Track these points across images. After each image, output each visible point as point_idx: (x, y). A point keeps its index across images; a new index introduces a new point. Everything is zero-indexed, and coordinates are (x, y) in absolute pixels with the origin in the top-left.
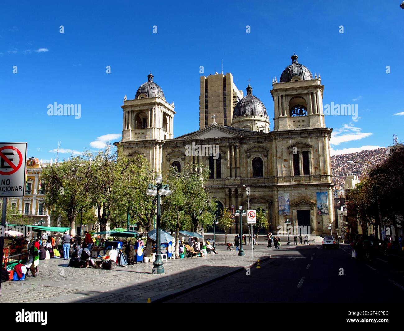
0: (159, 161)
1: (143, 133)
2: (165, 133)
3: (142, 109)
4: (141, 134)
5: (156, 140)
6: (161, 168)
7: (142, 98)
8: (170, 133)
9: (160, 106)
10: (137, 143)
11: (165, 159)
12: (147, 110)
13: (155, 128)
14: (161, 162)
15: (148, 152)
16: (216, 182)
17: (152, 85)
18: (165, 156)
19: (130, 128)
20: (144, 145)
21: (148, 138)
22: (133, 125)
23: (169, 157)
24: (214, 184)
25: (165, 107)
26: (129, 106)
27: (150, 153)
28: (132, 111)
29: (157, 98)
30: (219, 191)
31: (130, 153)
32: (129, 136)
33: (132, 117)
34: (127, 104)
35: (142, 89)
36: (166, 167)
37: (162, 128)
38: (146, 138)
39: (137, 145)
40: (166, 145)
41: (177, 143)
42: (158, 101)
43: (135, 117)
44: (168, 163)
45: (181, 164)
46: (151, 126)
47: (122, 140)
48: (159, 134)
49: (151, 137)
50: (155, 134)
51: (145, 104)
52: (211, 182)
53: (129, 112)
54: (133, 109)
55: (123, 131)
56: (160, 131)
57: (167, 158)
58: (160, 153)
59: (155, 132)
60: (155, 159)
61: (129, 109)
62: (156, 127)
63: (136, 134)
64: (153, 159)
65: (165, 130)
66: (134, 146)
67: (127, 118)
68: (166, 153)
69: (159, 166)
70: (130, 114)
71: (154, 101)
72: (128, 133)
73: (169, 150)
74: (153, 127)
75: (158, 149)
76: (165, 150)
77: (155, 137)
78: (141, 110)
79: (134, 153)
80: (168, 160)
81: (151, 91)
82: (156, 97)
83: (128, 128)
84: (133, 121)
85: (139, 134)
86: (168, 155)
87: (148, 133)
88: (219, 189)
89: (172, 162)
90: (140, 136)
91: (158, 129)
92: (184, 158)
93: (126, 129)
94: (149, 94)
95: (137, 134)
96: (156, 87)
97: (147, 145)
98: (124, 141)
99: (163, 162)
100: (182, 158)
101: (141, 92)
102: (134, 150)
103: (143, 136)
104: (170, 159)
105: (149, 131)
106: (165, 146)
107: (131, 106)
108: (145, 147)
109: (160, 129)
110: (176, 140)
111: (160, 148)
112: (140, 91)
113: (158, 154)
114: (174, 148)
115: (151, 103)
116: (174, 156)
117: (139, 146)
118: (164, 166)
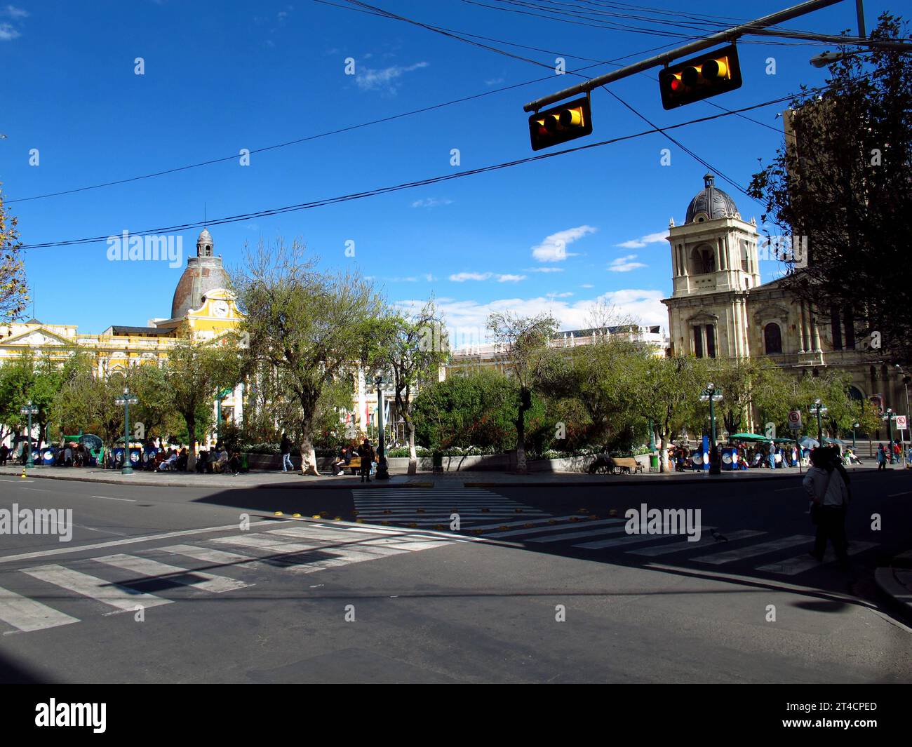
0: (743, 324)
1: (709, 280)
2: (746, 276)
3: (704, 239)
4: (706, 281)
5: (735, 292)
6: (746, 336)
7: (701, 220)
8: (754, 272)
9: (734, 232)
10: (702, 299)
11: (751, 321)
12: (714, 240)
13: (730, 271)
14: (746, 326)
15: (722, 312)
16: (846, 356)
17: (715, 195)
18: (751, 316)
19: (686, 274)
20: (715, 300)
21: (719, 289)
22: (691, 266)
23: (758, 318)
24: (842, 358)
25: (742, 231)
26: (680, 236)
27: (726, 314)
28: (686, 245)
29: (728, 220)
30: (852, 370)
31: (692, 315)
32: (686, 287)
33: (687, 254)
34: (676, 234)
35: (699, 204)
36: (754, 334)
37: (741, 269)
38: (715, 289)
39: (702, 301)
40: (752, 297)
41: (770, 292)
42: (730, 224)
43: (692, 253)
44: (758, 328)
45: (780, 327)
46: (722, 267)
47: (674, 294)
48: (738, 282)
49: (724, 287)
50: (731, 281)
51: (709, 231)
52: (836, 356)
53: (680, 246)
54: (688, 241)
55: (675, 279)
56: (738, 275)
57: (755, 319)
58: (742, 312)
59: (730, 277)
60: (737, 323)
61: (681, 242)
62: (732, 269)
63: (697, 282)
64: (732, 322)
65: (747, 271)
66: (698, 303)
67: (678, 256)
68: (753, 311)
69: (744, 334)
70: (684, 250)
71: (723, 226)
72: (683, 283)
73: (758, 306)
74: (726, 269)
75: (739, 306)
76: (751, 306)
77: (731, 286)
78: (702, 242)
79: (698, 315)
80: (758, 322)
81: (716, 205)
82: (727, 218)
83: (682, 273)
84: (690, 261)
85: (703, 281)
86: (757, 313)
87: (718, 280)
88: (852, 366)
89: (765, 325)
90: (704, 285)
91: (735, 271)
92: (786, 318)
93: (680, 275)
94: (713, 212)
95: (700, 282)
96: (722, 197)
97: (719, 301)
98: (679, 295)
99: (749, 326)
100: (781, 318)
101: (697, 210)
102: (698, 310)
103: (709, 285)
104: (760, 319)
105: (720, 276)
106: (750, 299)
107: (684, 237)
108: (717, 304)
109: (738, 271)
110: (766, 288)
111: (742, 304)
112: (695, 209)
113: (740, 314)
114: (767, 302)
115: (717, 229)
116: (767, 315)
117: (705, 303)
118: (751, 333)
